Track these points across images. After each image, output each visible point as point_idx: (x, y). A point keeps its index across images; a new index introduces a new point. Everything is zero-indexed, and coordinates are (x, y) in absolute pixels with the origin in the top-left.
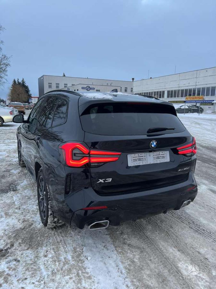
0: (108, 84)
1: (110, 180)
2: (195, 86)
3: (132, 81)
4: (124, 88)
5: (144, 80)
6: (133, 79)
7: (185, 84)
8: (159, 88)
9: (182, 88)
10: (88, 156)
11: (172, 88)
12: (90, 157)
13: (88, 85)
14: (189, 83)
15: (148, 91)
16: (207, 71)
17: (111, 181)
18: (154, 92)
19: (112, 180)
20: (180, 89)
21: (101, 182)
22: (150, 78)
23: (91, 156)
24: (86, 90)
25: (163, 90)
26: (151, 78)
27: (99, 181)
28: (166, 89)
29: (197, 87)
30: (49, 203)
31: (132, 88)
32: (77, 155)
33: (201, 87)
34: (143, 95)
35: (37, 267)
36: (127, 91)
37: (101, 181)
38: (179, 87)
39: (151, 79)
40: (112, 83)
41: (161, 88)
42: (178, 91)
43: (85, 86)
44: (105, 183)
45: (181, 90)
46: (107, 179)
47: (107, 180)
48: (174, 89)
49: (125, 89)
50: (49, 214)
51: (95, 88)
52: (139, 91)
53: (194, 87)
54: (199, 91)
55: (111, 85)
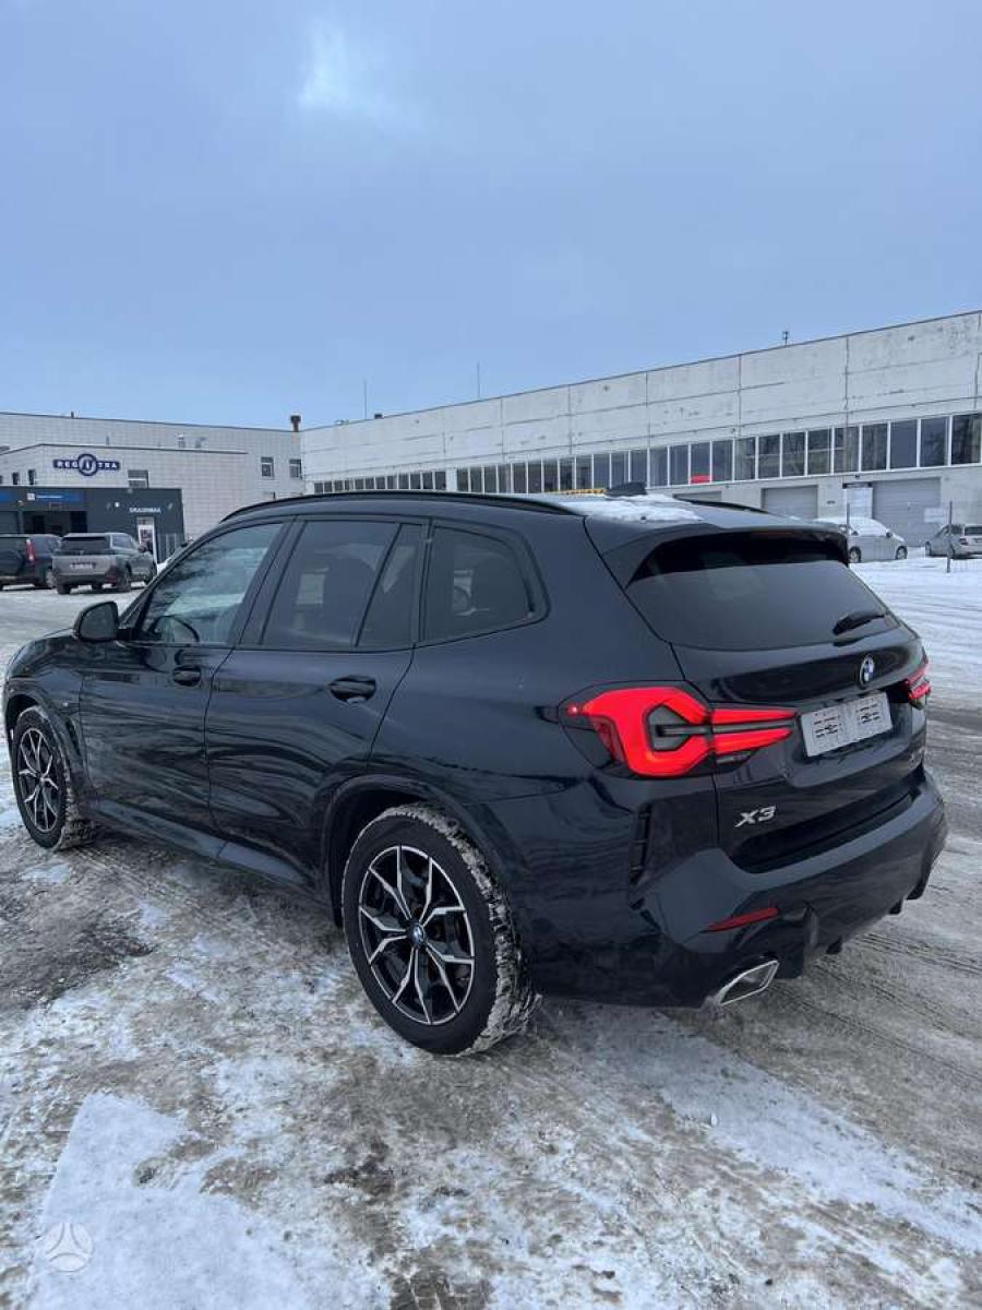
0: (184, 443)
1: (769, 812)
2: (568, 449)
3: (292, 429)
4: (259, 459)
5: (348, 423)
6: (295, 420)
7: (527, 442)
8: (421, 459)
9: (518, 459)
10: (702, 730)
11: (475, 457)
12: (713, 733)
13: (88, 451)
14: (543, 438)
15: (375, 474)
16: (606, 388)
17: (774, 817)
18: (400, 476)
19: (775, 813)
20: (508, 460)
21: (747, 823)
22: (373, 417)
23: (715, 730)
24: (77, 473)
25: (439, 467)
26: (378, 416)
27: (742, 818)
28: (449, 466)
29: (577, 452)
30: (496, 942)
31: (299, 462)
32: (668, 731)
33: (590, 451)
34: (350, 490)
35: (556, 1191)
36: (273, 475)
37: (748, 817)
38: (504, 454)
39: (379, 420)
40: (203, 439)
41: (430, 458)
42: (503, 469)
43: (72, 454)
44: (757, 823)
45: (514, 465)
46: (762, 811)
47: (762, 815)
48: (482, 463)
49: (263, 466)
50: (499, 990)
51: (121, 462)
52: (331, 473)
53: (565, 454)
54: (584, 469)
55: (198, 446)
